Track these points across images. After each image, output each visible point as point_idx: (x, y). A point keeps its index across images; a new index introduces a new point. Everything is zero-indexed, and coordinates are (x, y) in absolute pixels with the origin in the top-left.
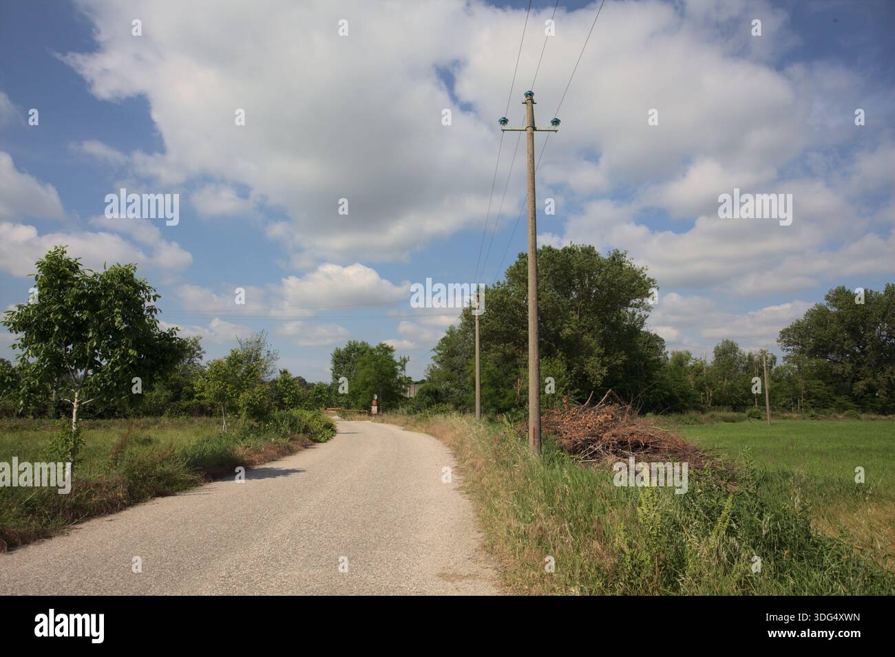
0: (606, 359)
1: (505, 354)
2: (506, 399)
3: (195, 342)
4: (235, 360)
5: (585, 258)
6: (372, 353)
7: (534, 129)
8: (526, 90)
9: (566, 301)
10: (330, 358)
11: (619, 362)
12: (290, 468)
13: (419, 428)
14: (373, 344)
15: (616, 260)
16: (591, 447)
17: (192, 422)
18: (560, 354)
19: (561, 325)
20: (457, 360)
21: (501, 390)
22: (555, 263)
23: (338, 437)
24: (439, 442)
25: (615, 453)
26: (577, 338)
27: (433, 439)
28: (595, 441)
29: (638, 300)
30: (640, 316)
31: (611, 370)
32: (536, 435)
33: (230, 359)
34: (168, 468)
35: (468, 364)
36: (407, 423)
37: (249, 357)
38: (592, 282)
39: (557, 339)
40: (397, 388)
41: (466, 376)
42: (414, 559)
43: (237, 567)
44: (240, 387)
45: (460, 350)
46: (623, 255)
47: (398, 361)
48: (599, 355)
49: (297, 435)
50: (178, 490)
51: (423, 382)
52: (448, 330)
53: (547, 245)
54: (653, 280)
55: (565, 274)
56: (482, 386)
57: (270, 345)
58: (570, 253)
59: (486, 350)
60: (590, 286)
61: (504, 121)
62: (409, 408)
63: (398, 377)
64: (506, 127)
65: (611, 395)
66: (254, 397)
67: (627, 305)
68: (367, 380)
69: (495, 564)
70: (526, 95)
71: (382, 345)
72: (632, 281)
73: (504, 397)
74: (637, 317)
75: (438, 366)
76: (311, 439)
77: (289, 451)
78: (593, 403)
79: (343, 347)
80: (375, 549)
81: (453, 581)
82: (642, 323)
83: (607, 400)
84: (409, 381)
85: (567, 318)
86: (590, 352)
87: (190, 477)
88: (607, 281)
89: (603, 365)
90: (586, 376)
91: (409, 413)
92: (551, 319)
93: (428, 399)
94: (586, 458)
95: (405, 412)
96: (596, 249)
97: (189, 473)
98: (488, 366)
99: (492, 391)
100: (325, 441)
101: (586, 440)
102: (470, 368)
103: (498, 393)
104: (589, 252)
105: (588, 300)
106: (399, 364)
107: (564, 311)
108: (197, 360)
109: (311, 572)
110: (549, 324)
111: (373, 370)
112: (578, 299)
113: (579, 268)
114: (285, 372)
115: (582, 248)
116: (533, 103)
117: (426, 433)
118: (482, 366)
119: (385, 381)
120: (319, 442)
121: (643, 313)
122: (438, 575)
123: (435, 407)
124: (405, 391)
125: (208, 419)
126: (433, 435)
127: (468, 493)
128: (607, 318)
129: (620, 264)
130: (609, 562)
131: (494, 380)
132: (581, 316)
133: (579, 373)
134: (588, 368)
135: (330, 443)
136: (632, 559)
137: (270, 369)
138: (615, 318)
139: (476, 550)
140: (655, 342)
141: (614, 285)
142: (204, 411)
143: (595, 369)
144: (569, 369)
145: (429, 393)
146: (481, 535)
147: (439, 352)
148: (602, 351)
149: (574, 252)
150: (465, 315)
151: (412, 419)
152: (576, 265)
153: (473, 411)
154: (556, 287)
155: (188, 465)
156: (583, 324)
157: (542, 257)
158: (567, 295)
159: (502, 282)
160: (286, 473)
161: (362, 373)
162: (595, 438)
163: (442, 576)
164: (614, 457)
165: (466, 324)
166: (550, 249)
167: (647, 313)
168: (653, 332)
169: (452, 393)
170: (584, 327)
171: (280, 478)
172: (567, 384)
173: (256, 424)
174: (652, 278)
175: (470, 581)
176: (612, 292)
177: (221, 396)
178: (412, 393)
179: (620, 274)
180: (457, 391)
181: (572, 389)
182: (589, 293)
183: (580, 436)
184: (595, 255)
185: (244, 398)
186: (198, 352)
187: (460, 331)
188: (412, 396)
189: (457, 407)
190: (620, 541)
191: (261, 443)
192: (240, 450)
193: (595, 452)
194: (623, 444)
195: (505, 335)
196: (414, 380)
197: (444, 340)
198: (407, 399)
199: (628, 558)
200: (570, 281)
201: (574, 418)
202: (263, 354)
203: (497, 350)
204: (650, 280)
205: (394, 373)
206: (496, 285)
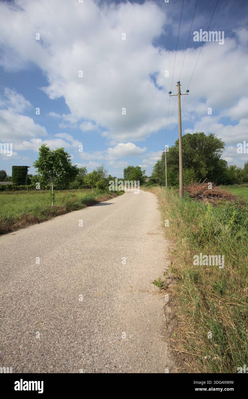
0: (208, 169)
1: (175, 168)
2: (176, 181)
3: (85, 168)
4: (95, 173)
5: (201, 136)
6: (135, 169)
7: (180, 94)
8: (178, 81)
9: (194, 151)
10: (123, 171)
11: (212, 169)
12: (110, 203)
13: (148, 191)
14: (135, 167)
15: (211, 136)
16: (199, 196)
17: (86, 190)
18: (193, 167)
19: (193, 158)
20: (160, 170)
21: (174, 179)
22: (191, 139)
23: (125, 194)
24: (154, 195)
25: (207, 197)
26: (198, 162)
27: (152, 194)
28: (201, 194)
29: (218, 149)
30: (219, 154)
31: (209, 172)
32: (182, 192)
33: (93, 173)
34: (77, 203)
35: (164, 171)
36: (145, 190)
37: (99, 172)
38: (203, 144)
39: (191, 163)
40: (142, 179)
41: (163, 175)
42: (141, 229)
43: (92, 230)
44: (96, 180)
45: (161, 167)
46: (213, 135)
47: (142, 171)
48: (205, 167)
49: (113, 193)
50: (80, 209)
51: (151, 177)
52: (157, 161)
53: (188, 133)
54: (224, 142)
55: (194, 142)
56: (168, 178)
57: (106, 168)
58: (196, 135)
59: (169, 167)
60: (202, 145)
61: (170, 93)
62: (146, 185)
63: (143, 176)
64: (171, 95)
65: (207, 180)
66: (100, 183)
67: (215, 151)
68: (134, 177)
69: (164, 231)
70: (178, 83)
71: (137, 167)
72: (217, 143)
73: (175, 181)
74: (218, 155)
75: (155, 172)
76: (117, 194)
77: (110, 198)
78: (201, 182)
79: (126, 168)
80: (130, 225)
81: (151, 235)
82: (220, 157)
83: (206, 181)
84: (146, 177)
85: (195, 156)
86: (202, 166)
87: (82, 205)
88: (208, 143)
89: (206, 170)
90: (201, 174)
91: (146, 186)
92: (189, 157)
93: (152, 182)
94: (198, 199)
95: (145, 186)
96: (204, 133)
97: (82, 204)
98: (170, 172)
99: (171, 179)
100: (121, 195)
101: (198, 194)
102: (164, 172)
103: (173, 180)
104: (202, 134)
105: (202, 150)
106: (143, 172)
107: (194, 154)
108: (86, 173)
109: (112, 232)
110: (189, 158)
111: (135, 174)
112: (199, 150)
113: (198, 140)
114: (110, 176)
115: (200, 133)
116: (180, 85)
117: (151, 192)
118: (168, 172)
119: (139, 177)
120: (119, 195)
121: (220, 153)
122: (147, 233)
123: (153, 184)
124: (145, 180)
125: (90, 189)
126: (153, 193)
127: (160, 210)
128: (208, 155)
129: (213, 138)
130: (197, 231)
131: (172, 176)
132: (199, 155)
133: (198, 173)
134: (202, 171)
135: (123, 195)
136: (204, 230)
137: (106, 175)
138: (210, 155)
139: (160, 226)
140: (224, 163)
141: (210, 145)
142: (89, 187)
143: (204, 171)
144: (195, 172)
145: (152, 180)
146: (162, 222)
147: (155, 168)
148: (206, 166)
149: (197, 135)
150: (163, 156)
151: (147, 188)
152: (198, 139)
153: (165, 186)
154: (191, 146)
155: (82, 202)
156: (200, 158)
157: (187, 137)
158: (195, 149)
159: (174, 146)
160: (109, 204)
161: (132, 175)
162: (201, 193)
163: (148, 233)
164: (207, 199)
165: (163, 159)
166: (189, 134)
167: (221, 153)
168: (223, 159)
169: (159, 180)
170: (200, 159)
171: (107, 206)
172: (195, 177)
173: (101, 191)
174: (223, 142)
175: (156, 235)
176: (209, 147)
177: (91, 183)
178: (147, 180)
179: (213, 141)
180: (161, 179)
181: (196, 178)
182: (202, 148)
183: (196, 192)
184: (204, 135)
185: (97, 184)
186: (86, 171)
187: (161, 161)
188: (148, 181)
189: (160, 185)
190: (201, 225)
191: (102, 196)
192: (96, 198)
193: (201, 197)
194: (210, 195)
195: (175, 162)
196: (148, 177)
197: (157, 164)
198: (146, 182)
199: (203, 230)
200: (196, 144)
201: (195, 187)
202: (104, 171)
203: (173, 167)
204: (223, 143)
205: (141, 175)
206: (172, 147)
